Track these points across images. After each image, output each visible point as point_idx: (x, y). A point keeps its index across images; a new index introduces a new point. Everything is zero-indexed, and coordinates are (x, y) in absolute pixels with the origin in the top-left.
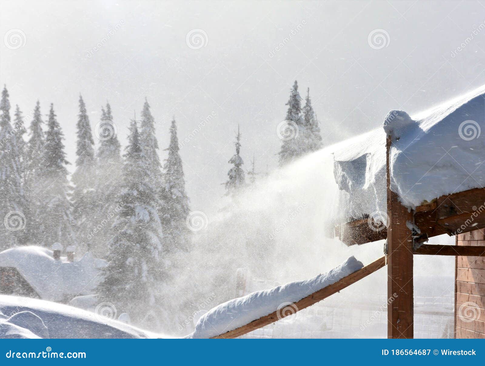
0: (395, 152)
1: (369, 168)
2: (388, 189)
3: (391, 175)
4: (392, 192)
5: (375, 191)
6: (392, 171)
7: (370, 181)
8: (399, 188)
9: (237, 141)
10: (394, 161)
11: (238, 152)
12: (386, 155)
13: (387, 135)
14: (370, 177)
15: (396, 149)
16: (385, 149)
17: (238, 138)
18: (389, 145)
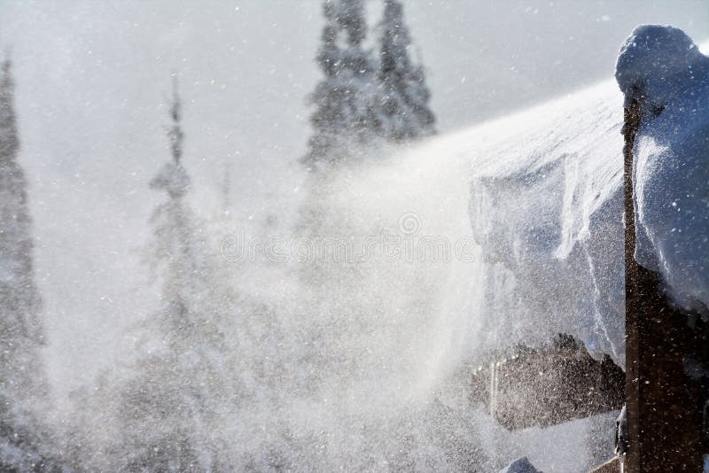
0: (649, 149)
1: (574, 197)
2: (629, 256)
3: (638, 216)
4: (640, 268)
5: (591, 266)
6: (640, 206)
7: (575, 235)
8: (662, 256)
9: (170, 122)
10: (647, 178)
11: (177, 154)
12: (622, 157)
13: (627, 99)
14: (577, 225)
15: (652, 142)
16: (621, 142)
17: (176, 117)
18: (631, 130)
